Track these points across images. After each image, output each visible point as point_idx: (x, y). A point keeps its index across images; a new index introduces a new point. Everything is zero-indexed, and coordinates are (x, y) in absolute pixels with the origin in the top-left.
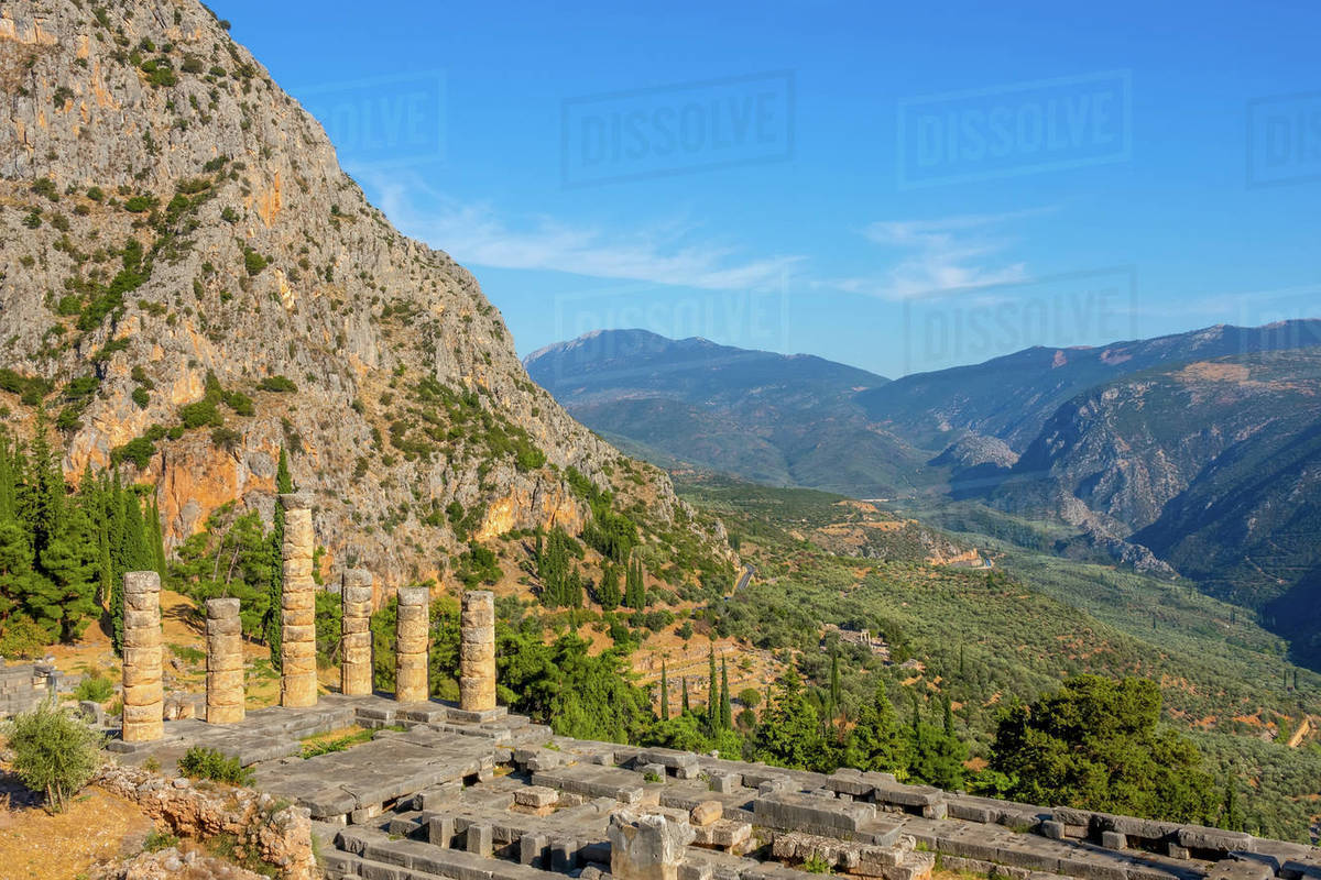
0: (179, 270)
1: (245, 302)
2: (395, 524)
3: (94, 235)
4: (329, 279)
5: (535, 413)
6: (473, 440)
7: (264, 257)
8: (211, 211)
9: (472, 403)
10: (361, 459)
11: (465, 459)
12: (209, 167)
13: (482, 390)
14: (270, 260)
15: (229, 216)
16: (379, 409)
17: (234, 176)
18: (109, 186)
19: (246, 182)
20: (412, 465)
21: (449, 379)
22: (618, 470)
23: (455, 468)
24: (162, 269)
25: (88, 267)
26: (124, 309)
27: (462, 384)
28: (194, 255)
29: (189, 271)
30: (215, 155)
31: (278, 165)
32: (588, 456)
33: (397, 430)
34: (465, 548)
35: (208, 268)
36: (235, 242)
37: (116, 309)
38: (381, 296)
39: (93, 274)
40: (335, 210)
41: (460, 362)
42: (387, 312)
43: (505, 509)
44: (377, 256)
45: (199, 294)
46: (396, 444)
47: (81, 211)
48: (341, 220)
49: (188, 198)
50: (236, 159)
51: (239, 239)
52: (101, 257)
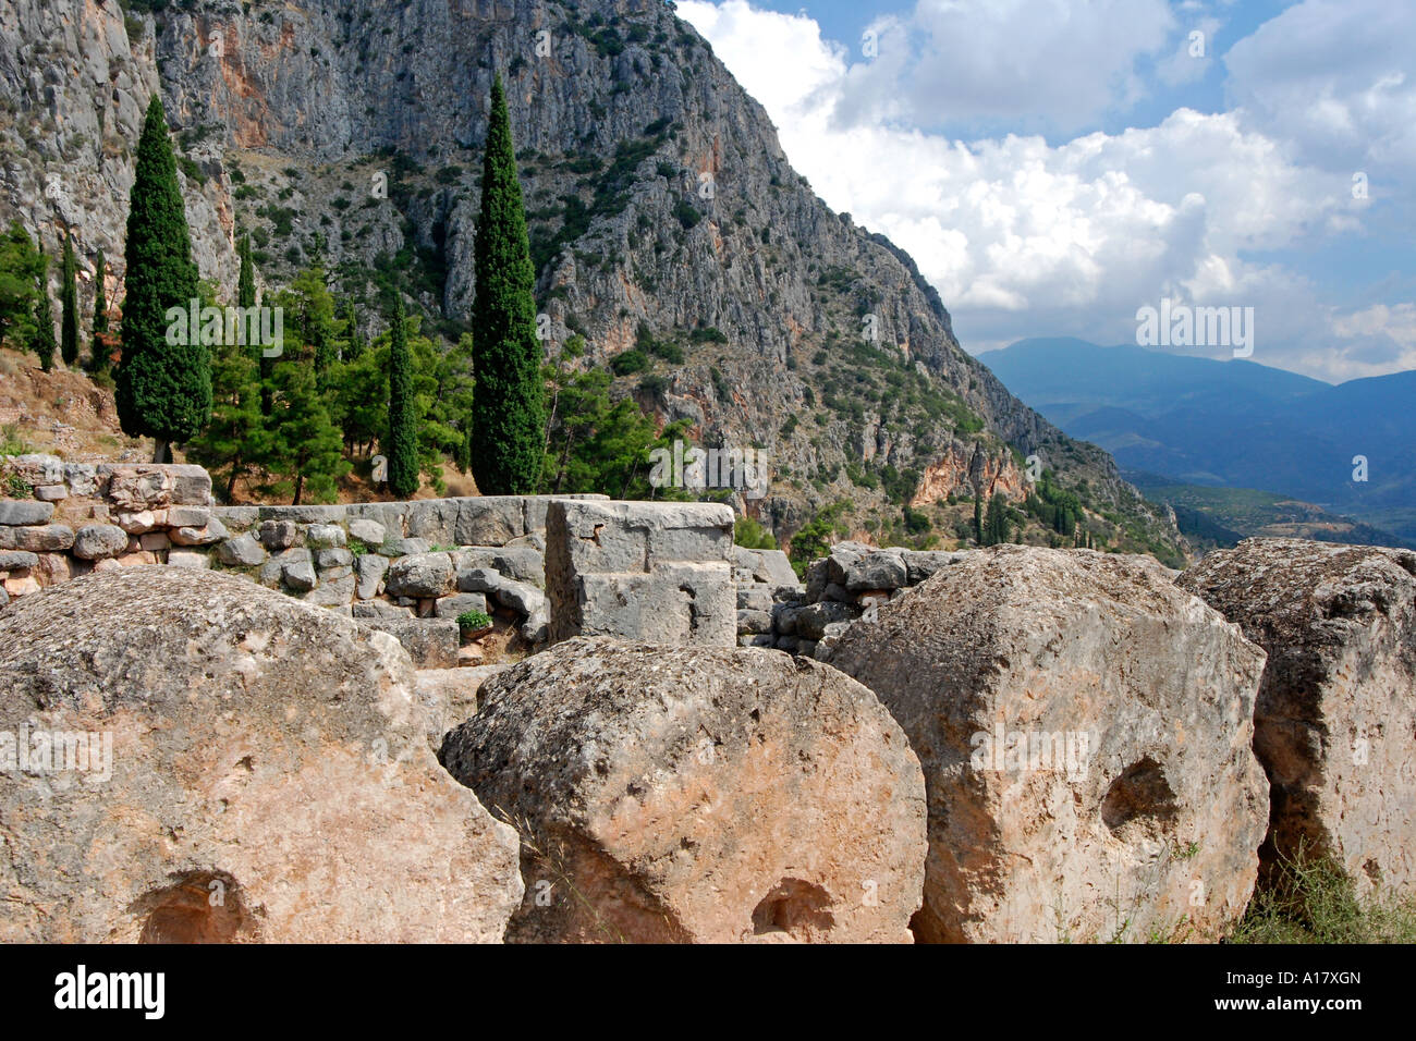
0: (614, 222)
1: (679, 252)
2: (824, 481)
3: (540, 195)
4: (765, 241)
5: (972, 386)
6: (910, 401)
7: (699, 212)
8: (649, 166)
9: (910, 367)
10: (792, 416)
11: (902, 419)
12: (651, 130)
14: (704, 214)
15: (665, 171)
16: (812, 369)
17: (673, 137)
18: (554, 151)
19: (684, 142)
20: (844, 424)
21: (884, 344)
22: (1058, 447)
23: (890, 428)
24: (599, 222)
26: (561, 259)
27: (899, 351)
28: (631, 209)
29: (625, 223)
30: (655, 117)
31: (718, 128)
32: (1028, 432)
33: (828, 389)
34: (898, 512)
35: (642, 222)
36: (671, 196)
37: (554, 259)
38: (818, 263)
40: (774, 181)
41: (897, 327)
42: (823, 281)
43: (941, 473)
44: (814, 223)
45: (633, 245)
46: (828, 403)
48: (780, 190)
49: (629, 158)
50: (675, 121)
51: (675, 193)
52: (545, 215)
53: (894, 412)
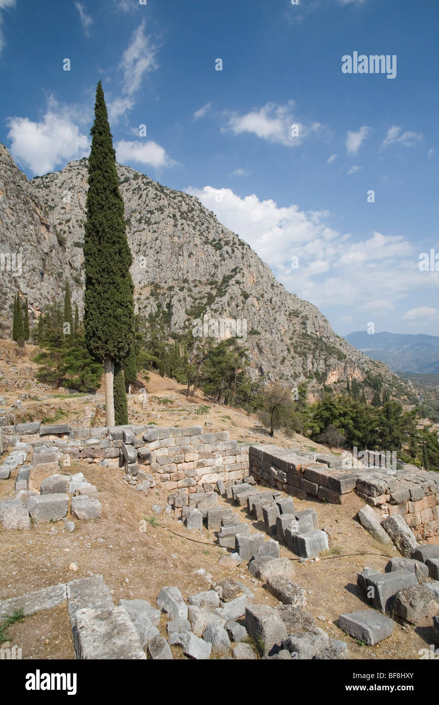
0: (222, 299)
1: (244, 307)
2: (296, 378)
3: (199, 293)
4: (271, 302)
5: (341, 345)
6: (322, 350)
7: (249, 294)
8: (232, 281)
9: (321, 339)
10: (284, 357)
11: (320, 356)
12: (233, 271)
13: (323, 336)
14: (251, 294)
15: (238, 282)
16: (289, 342)
17: (240, 272)
18: (204, 280)
19: (243, 274)
20: (301, 359)
21: (311, 333)
22: (370, 363)
23: (316, 359)
24: (217, 299)
25: (198, 301)
26: (206, 311)
27: (316, 335)
28: (227, 294)
29: (225, 299)
30: (234, 267)
31: (253, 269)
32: (360, 358)
33: (295, 348)
34: (321, 386)
35: (232, 298)
37: (204, 311)
38: (288, 309)
39: (199, 304)
40: (272, 285)
41: (315, 327)
42: (290, 314)
43: (334, 373)
44: (286, 297)
45: (229, 305)
46: (295, 352)
47: (196, 286)
48: (274, 288)
49: (226, 279)
50: (240, 267)
51: (241, 289)
52: (201, 298)
53: (317, 354)
